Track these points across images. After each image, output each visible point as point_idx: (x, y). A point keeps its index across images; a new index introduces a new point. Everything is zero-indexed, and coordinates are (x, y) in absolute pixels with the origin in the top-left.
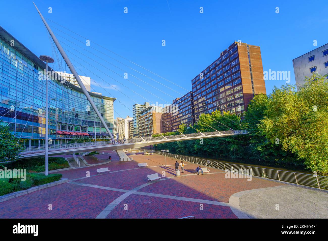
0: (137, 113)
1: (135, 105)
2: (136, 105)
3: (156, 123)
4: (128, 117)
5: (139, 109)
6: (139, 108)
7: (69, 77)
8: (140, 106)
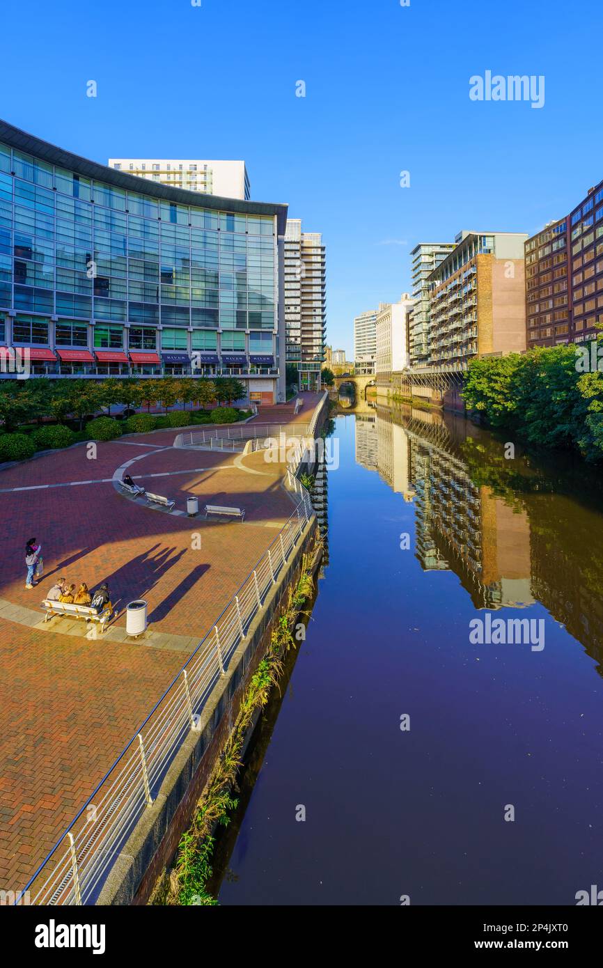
0: (425, 275)
1: (419, 247)
2: (422, 248)
3: (490, 307)
4: (406, 298)
5: (432, 263)
6: (434, 258)
7: (178, 169)
8: (438, 249)
